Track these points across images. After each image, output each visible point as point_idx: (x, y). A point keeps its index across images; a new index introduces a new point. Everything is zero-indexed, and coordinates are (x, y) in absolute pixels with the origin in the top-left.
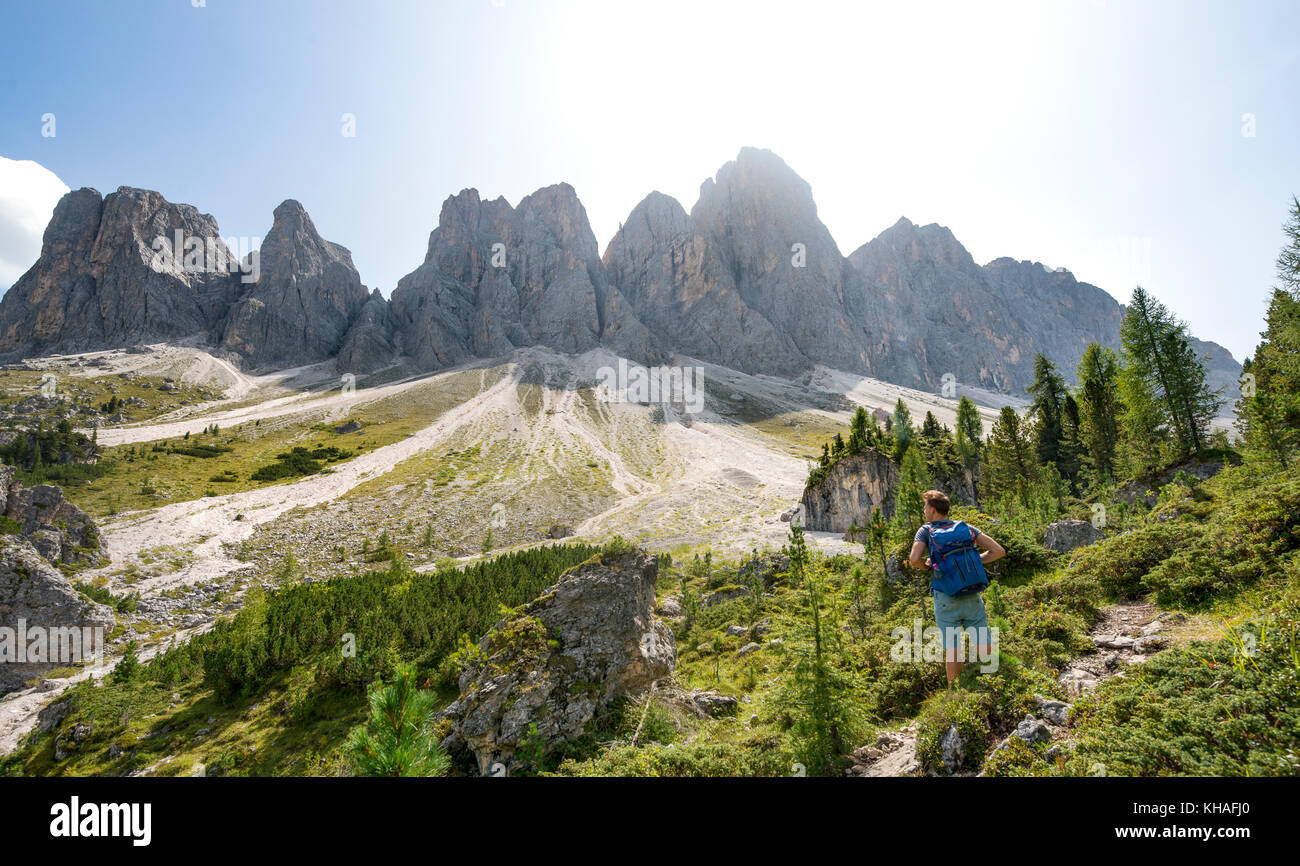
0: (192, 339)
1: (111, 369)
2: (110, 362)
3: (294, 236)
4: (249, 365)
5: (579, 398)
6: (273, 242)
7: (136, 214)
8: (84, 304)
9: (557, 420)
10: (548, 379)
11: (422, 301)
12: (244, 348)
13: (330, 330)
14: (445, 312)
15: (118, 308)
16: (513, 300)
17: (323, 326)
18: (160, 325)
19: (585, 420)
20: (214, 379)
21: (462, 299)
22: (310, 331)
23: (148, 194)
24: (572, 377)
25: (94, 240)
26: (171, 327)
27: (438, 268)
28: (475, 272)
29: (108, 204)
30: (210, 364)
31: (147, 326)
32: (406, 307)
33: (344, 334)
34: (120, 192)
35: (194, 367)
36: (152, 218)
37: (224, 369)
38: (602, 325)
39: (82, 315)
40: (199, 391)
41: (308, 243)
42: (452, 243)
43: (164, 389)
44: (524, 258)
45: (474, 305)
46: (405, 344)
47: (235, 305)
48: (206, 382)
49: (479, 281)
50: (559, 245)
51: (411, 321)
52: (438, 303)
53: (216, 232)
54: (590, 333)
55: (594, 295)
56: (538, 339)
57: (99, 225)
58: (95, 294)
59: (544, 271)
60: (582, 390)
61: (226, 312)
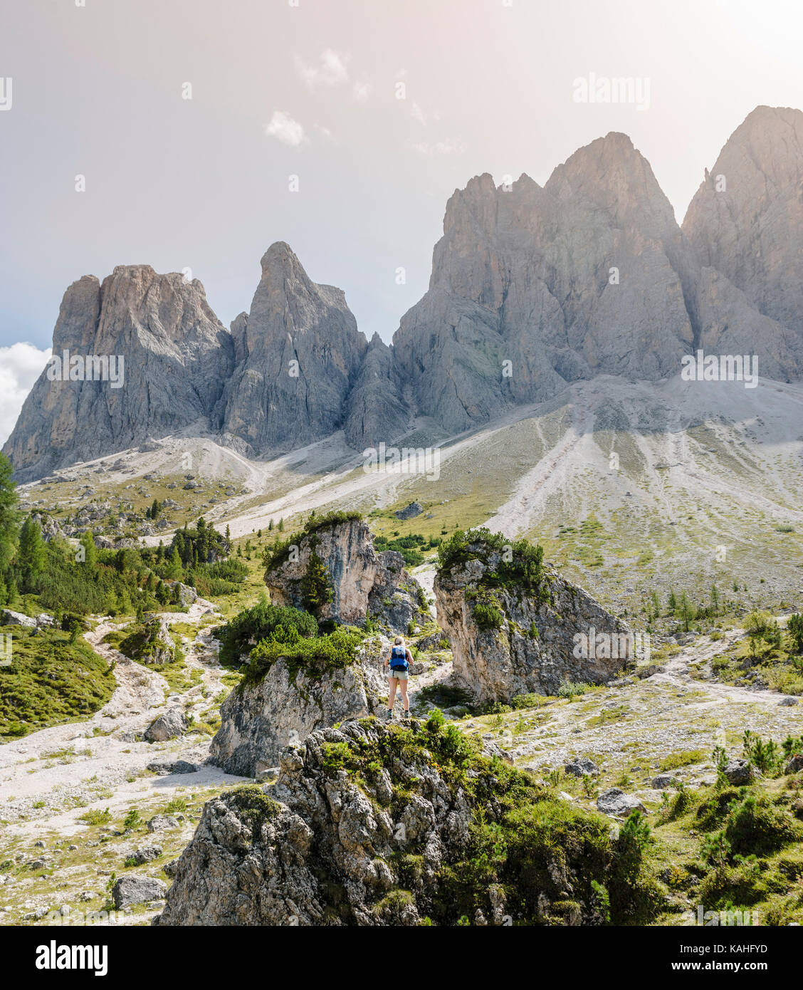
0: (194, 428)
1: (132, 472)
2: (131, 464)
3: (284, 286)
4: (255, 452)
5: (694, 441)
6: (263, 298)
7: (131, 294)
8: (92, 404)
9: (678, 476)
10: (634, 421)
11: (433, 340)
12: (247, 431)
13: (330, 396)
14: (467, 348)
15: (124, 403)
16: (555, 316)
17: (325, 392)
18: (163, 415)
19: (719, 472)
20: (228, 472)
21: (485, 328)
22: (312, 400)
23: (140, 270)
24: (670, 415)
25: (96, 331)
26: (173, 416)
27: (450, 291)
28: (498, 288)
29: (107, 289)
30: (218, 454)
31: (151, 419)
32: (413, 350)
33: (346, 399)
34: (116, 274)
35: (205, 459)
36: (146, 295)
37: (234, 459)
38: (696, 329)
39: (92, 416)
40: (221, 487)
41: (300, 292)
42: (463, 254)
43: (188, 487)
44: (565, 254)
45: (500, 332)
46: (419, 401)
47: (229, 382)
48: (222, 476)
49: (504, 299)
50: (614, 224)
51: (422, 369)
52: (456, 340)
53: (204, 298)
54: (681, 344)
55: (679, 288)
56: (599, 365)
57: (100, 313)
58: (101, 391)
59: (596, 266)
60: (695, 430)
61: (221, 392)
